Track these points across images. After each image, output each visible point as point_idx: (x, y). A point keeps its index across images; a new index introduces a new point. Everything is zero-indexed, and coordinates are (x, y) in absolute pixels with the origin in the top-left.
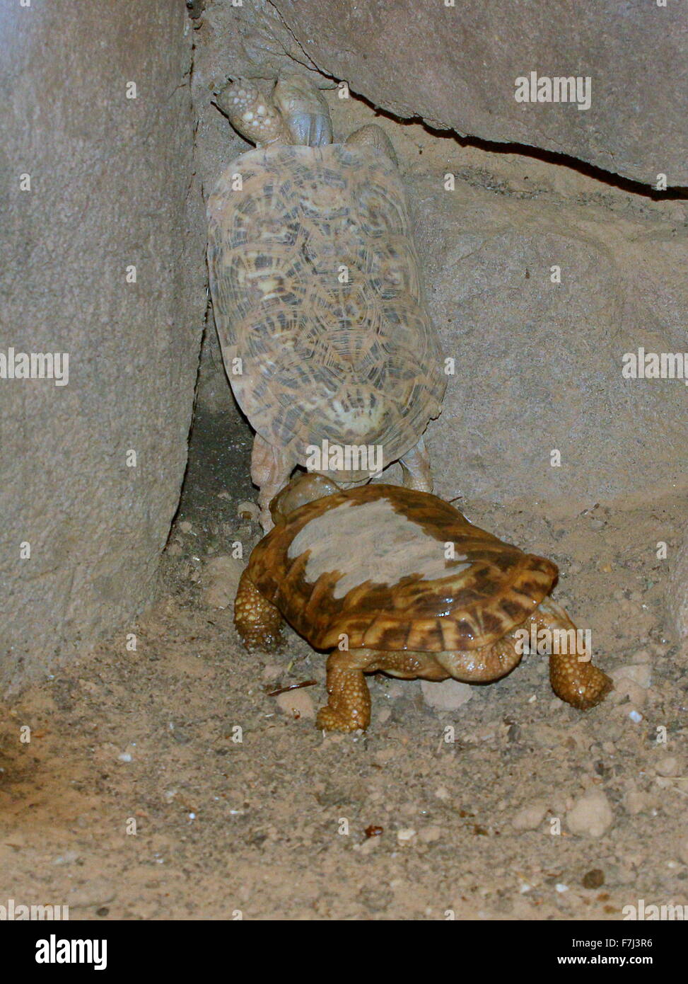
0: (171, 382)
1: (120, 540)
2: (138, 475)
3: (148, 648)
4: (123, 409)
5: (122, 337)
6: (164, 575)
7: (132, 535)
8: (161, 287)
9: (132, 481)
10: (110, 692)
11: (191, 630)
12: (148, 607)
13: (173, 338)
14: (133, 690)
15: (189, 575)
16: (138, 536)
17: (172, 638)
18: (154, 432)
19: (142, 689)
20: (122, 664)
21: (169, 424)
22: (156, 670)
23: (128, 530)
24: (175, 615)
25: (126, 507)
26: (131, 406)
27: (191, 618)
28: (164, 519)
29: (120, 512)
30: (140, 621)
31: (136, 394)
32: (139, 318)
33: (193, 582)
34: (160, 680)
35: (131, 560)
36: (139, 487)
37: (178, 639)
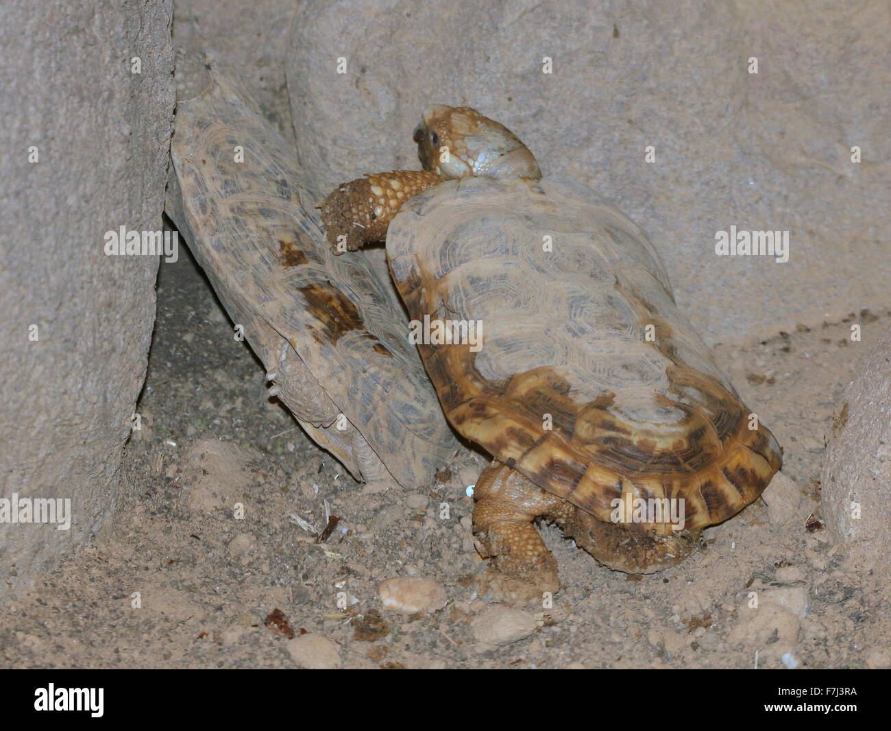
0: (130, 212)
1: (68, 434)
2: (90, 344)
3: (110, 581)
4: (66, 257)
5: (61, 158)
6: (128, 470)
7: (84, 426)
8: (112, 83)
9: (81, 354)
10: (60, 648)
11: (168, 549)
12: (108, 520)
13: (131, 151)
14: (91, 644)
15: (164, 469)
16: (91, 426)
17: (142, 563)
18: (109, 284)
19: (103, 641)
20: (74, 606)
21: (130, 270)
22: (123, 613)
23: (77, 420)
24: (146, 529)
25: (74, 390)
26: (76, 251)
27: (168, 531)
28: (126, 399)
29: (66, 397)
30: (97, 540)
31: (83, 234)
32: (84, 128)
33: (169, 479)
34: (129, 626)
35: (83, 459)
36: (91, 360)
37: (150, 564)
